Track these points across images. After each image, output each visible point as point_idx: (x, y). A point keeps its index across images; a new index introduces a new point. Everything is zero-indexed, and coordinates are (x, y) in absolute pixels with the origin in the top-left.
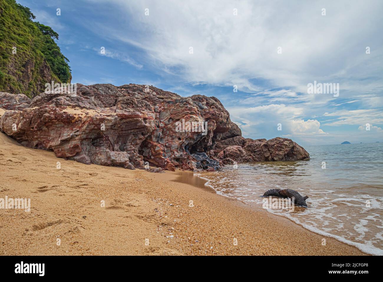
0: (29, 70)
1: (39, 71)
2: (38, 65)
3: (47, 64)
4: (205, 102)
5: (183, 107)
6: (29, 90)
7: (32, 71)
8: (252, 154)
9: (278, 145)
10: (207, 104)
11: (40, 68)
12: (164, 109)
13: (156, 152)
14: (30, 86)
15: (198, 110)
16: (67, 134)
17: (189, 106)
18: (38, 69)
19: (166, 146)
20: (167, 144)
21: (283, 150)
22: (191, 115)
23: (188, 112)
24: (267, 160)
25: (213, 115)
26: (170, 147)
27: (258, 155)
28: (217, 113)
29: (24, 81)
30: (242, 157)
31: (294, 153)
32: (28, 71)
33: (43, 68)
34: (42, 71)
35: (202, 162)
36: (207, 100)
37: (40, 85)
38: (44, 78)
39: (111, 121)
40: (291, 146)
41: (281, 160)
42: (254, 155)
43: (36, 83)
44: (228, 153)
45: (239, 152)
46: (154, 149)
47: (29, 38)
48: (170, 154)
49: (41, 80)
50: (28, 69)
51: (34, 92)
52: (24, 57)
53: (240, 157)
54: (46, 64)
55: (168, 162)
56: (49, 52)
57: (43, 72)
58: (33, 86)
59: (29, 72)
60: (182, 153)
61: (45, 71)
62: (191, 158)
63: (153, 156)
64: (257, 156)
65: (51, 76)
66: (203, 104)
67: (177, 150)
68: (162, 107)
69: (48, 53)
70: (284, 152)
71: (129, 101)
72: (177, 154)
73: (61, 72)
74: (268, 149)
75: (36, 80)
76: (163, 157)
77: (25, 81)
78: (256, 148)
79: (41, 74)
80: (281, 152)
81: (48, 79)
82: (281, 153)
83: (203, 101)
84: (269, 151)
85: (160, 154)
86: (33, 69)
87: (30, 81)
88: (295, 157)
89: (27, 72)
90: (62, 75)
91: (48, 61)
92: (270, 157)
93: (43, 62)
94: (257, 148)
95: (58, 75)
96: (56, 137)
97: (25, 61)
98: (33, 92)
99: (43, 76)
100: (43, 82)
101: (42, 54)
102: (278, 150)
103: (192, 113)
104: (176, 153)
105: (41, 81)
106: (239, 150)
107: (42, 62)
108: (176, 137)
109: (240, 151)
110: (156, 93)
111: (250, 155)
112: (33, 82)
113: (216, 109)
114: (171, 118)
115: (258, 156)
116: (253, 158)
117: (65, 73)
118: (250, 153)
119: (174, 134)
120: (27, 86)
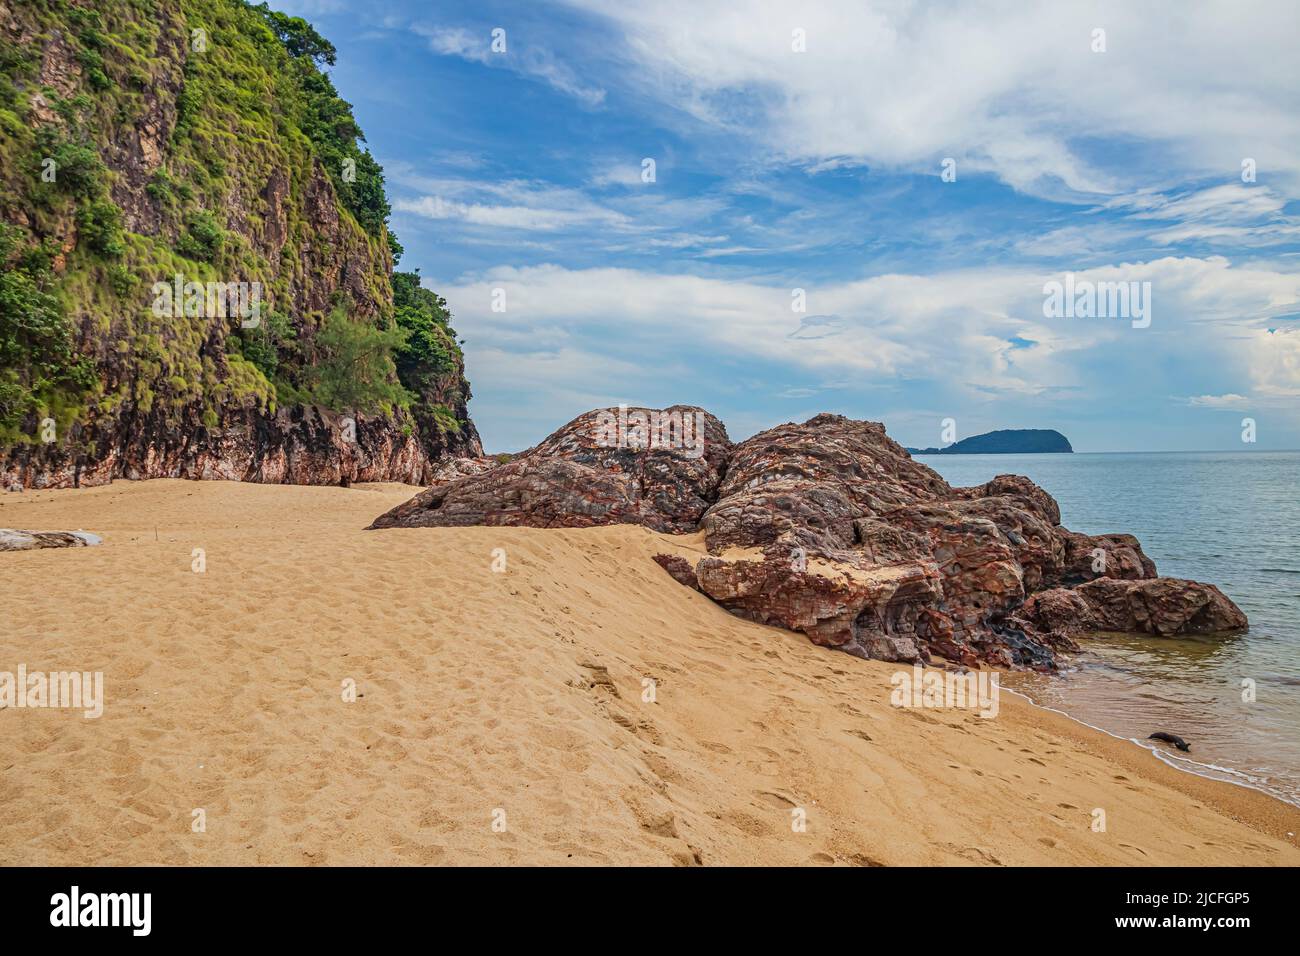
0: (279, 206)
1: (303, 204)
2: (299, 182)
3: (323, 175)
4: (1019, 529)
5: (981, 544)
6: (282, 275)
7: (286, 206)
8: (1101, 608)
9: (1169, 598)
10: (1025, 532)
11: (304, 194)
12: (941, 543)
13: (940, 631)
14: (286, 260)
15: (1011, 551)
16: (826, 610)
17: (994, 543)
18: (302, 197)
19: (953, 618)
20: (955, 615)
21: (1181, 610)
22: (1001, 564)
23: (994, 558)
24: (1139, 628)
25: (1038, 556)
26: (961, 621)
27: (1119, 612)
28: (1046, 552)
29: (270, 247)
30: (1079, 617)
31: (1208, 616)
32: (276, 210)
33: (314, 192)
34: (312, 204)
35: (1022, 650)
36: (1023, 523)
37: (309, 253)
38: (319, 228)
39: (891, 592)
40: (1201, 604)
41: (1177, 633)
42: (1109, 612)
43: (299, 247)
44: (1046, 608)
45: (1073, 608)
46: (937, 627)
47: (262, 83)
48: (963, 633)
49: (311, 235)
50: (275, 201)
51: (298, 281)
52: (263, 160)
53: (1075, 619)
54: (320, 177)
55: (966, 652)
56: (326, 131)
57: (317, 207)
58: (294, 260)
59: (279, 213)
60: (983, 633)
61: (320, 203)
62: (999, 641)
63: (936, 637)
64: (1115, 615)
65: (339, 218)
66: (1015, 533)
67: (974, 626)
68: (937, 539)
69: (323, 135)
70: (1184, 616)
71: (888, 538)
72: (977, 635)
73: (365, 198)
74: (1145, 603)
75: (298, 236)
76: (954, 642)
77: (272, 245)
78: (1112, 595)
79: (309, 214)
80: (1177, 615)
81: (329, 231)
82: (1175, 617)
83: (1016, 525)
84: (1147, 607)
85: (948, 635)
86: (289, 200)
87: (284, 242)
88: (1211, 625)
89: (275, 215)
90: (366, 212)
91: (324, 165)
92: (1149, 623)
93: (313, 169)
94: (1117, 595)
95: (355, 211)
96: (807, 613)
97: (267, 177)
98: (295, 282)
99: (316, 222)
100: (317, 241)
101: (307, 140)
102: (1168, 610)
103: (1001, 559)
104: (973, 633)
105: (310, 240)
106: (1073, 602)
107: (309, 172)
108: (970, 601)
109: (1075, 604)
110: (885, 467)
111: (1098, 610)
112: (290, 245)
113: (1044, 544)
114: (956, 564)
115: (1118, 616)
116: (1105, 617)
117: (375, 203)
118: (1096, 605)
119: (965, 596)
120: (278, 264)
